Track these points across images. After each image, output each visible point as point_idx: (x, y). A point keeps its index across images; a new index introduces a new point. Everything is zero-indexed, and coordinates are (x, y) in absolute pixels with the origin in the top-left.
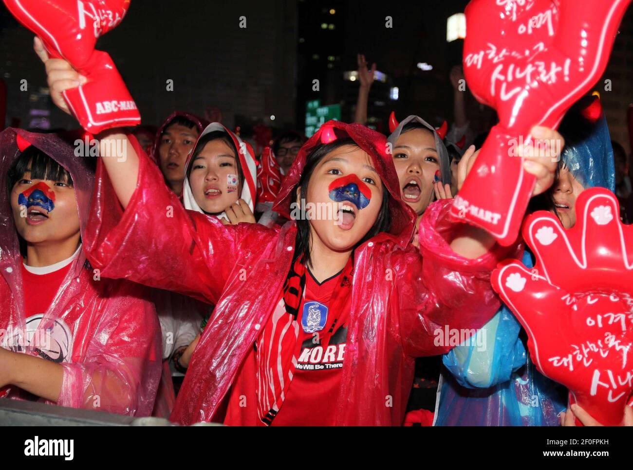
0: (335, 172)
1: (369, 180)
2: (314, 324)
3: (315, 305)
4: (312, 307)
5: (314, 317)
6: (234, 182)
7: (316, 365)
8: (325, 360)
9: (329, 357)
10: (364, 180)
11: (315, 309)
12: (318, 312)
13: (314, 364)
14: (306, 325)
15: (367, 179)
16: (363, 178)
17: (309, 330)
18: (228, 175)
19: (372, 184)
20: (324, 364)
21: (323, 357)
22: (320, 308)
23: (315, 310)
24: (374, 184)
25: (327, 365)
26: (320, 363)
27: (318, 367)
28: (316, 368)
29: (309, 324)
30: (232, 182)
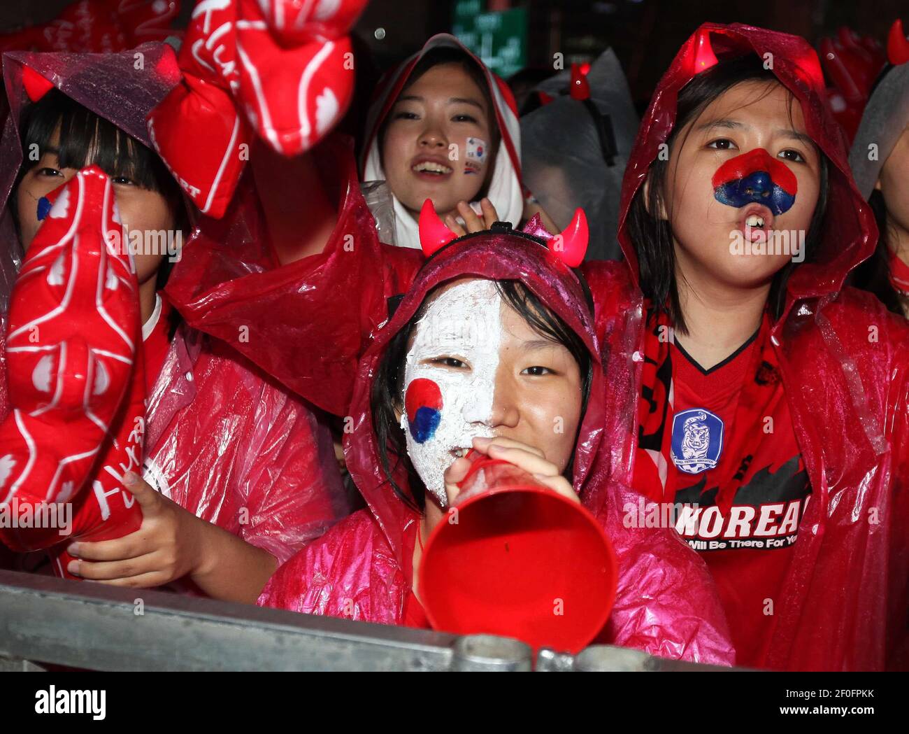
0: (723, 144)
1: (791, 154)
2: (697, 454)
3: (698, 415)
4: (693, 419)
5: (697, 439)
6: (480, 154)
7: (711, 543)
8: (730, 533)
9: (738, 528)
10: (782, 155)
11: (700, 423)
12: (705, 430)
13: (708, 540)
14: (681, 457)
15: (786, 152)
16: (781, 152)
17: (689, 468)
18: (469, 139)
19: (798, 162)
20: (727, 540)
21: (725, 528)
22: (709, 422)
23: (699, 426)
24: (803, 162)
25: (733, 543)
26: (720, 538)
27: (714, 545)
28: (711, 547)
29: (686, 455)
30: (475, 154)
